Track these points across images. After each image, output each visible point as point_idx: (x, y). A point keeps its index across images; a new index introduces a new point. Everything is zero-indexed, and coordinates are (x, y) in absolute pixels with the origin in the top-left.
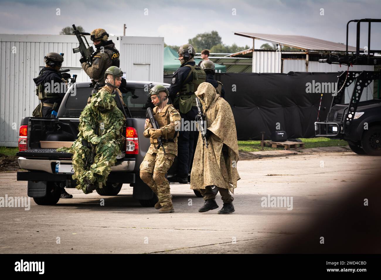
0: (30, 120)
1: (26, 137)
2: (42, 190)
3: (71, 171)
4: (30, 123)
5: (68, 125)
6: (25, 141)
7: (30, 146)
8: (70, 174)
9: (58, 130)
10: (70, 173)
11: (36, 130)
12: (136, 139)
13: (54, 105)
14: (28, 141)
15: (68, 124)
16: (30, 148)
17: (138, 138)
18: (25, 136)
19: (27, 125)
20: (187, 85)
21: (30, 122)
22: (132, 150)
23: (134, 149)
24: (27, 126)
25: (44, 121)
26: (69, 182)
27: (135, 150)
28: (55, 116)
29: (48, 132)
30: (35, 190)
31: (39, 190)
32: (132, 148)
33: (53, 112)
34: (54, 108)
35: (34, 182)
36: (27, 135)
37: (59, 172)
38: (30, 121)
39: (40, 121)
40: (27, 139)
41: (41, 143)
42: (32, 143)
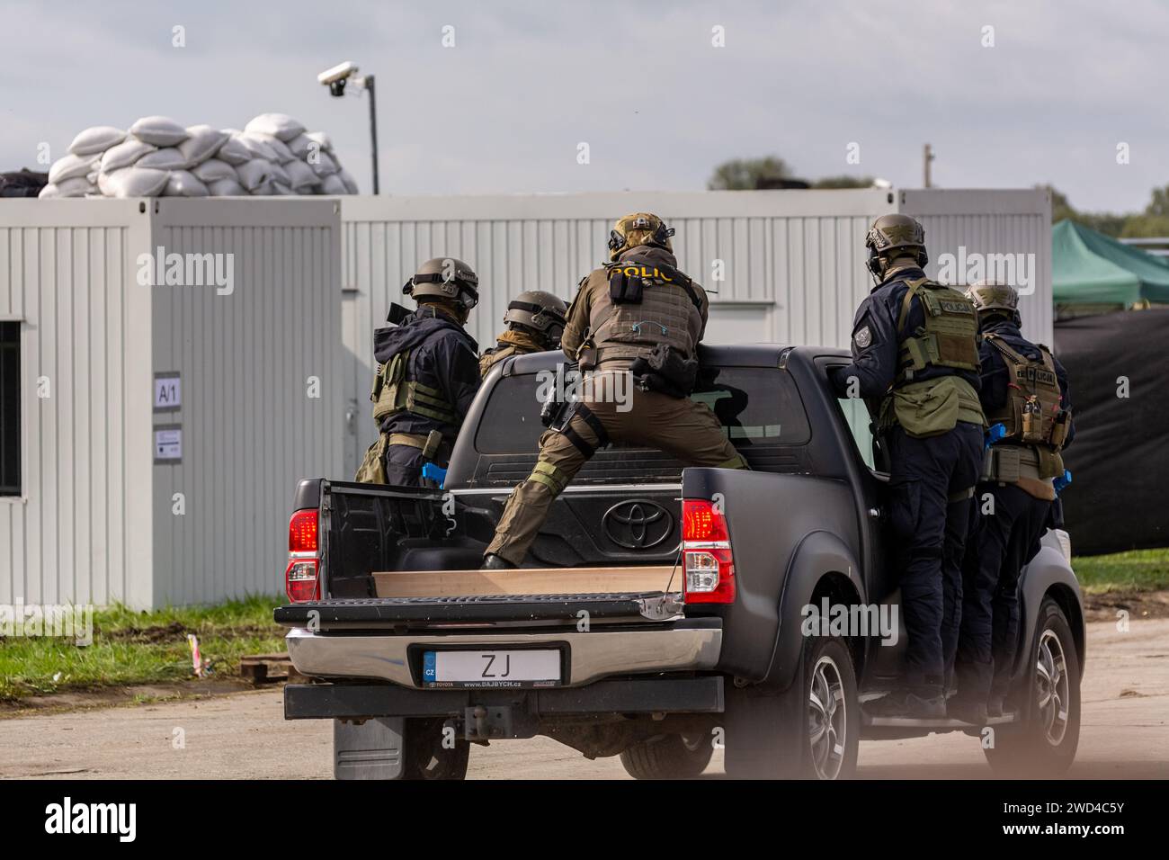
0: (328, 491)
1: (313, 554)
2: (389, 755)
3: (484, 675)
4: (325, 501)
5: (485, 515)
6: (310, 572)
7: (330, 588)
8: (478, 685)
9: (448, 533)
10: (481, 682)
11: (355, 530)
12: (724, 544)
13: (429, 439)
14: (322, 568)
15: (486, 512)
16: (330, 594)
17: (731, 544)
18: (311, 549)
19: (318, 508)
20: (911, 343)
21: (328, 498)
22: (709, 589)
23: (715, 584)
24: (314, 511)
25: (390, 498)
26: (475, 717)
27: (722, 587)
28: (435, 483)
29: (407, 538)
30: (360, 756)
31: (375, 755)
32: (708, 581)
33: (427, 469)
34: (428, 450)
35: (350, 722)
36: (317, 549)
37: (437, 680)
38: (325, 493)
39: (372, 497)
40: (318, 562)
41: (376, 579)
42: (335, 579)
